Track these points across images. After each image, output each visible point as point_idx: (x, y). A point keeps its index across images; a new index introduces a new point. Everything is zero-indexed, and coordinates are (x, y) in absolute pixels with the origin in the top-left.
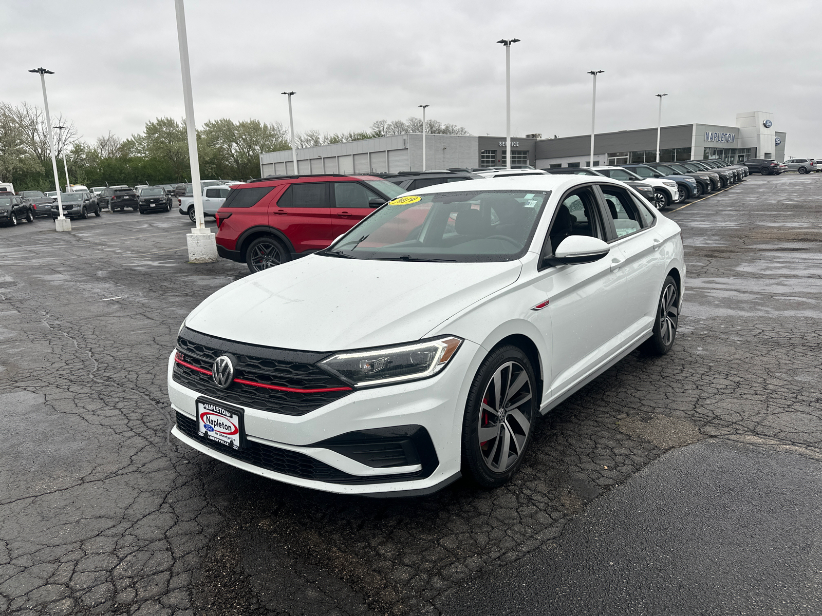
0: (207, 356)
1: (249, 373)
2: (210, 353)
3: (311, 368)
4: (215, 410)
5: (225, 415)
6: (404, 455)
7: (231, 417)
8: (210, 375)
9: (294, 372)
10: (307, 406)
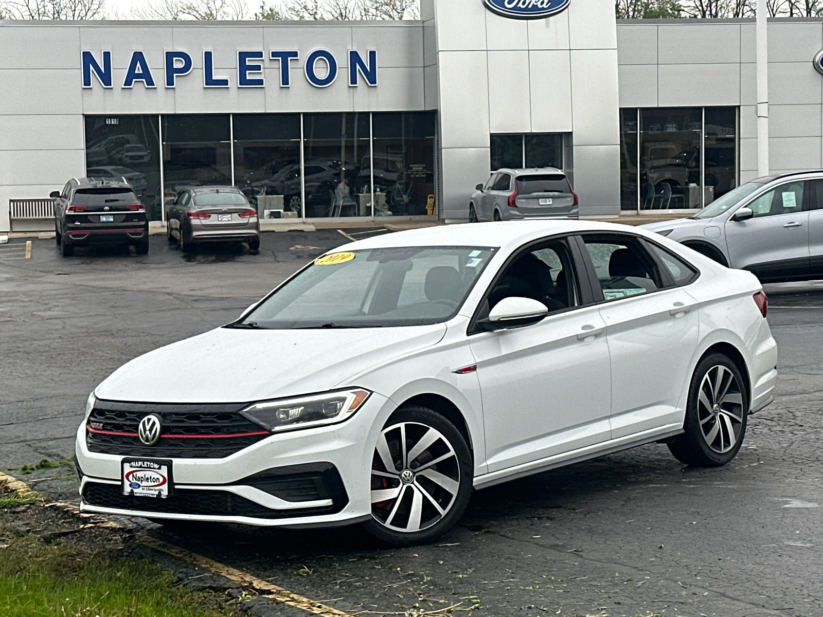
0: (131, 420)
1: (176, 427)
2: (133, 416)
3: (233, 416)
4: (143, 466)
5: (153, 468)
6: (316, 491)
7: (160, 468)
8: (135, 437)
9: (218, 421)
10: (231, 449)
